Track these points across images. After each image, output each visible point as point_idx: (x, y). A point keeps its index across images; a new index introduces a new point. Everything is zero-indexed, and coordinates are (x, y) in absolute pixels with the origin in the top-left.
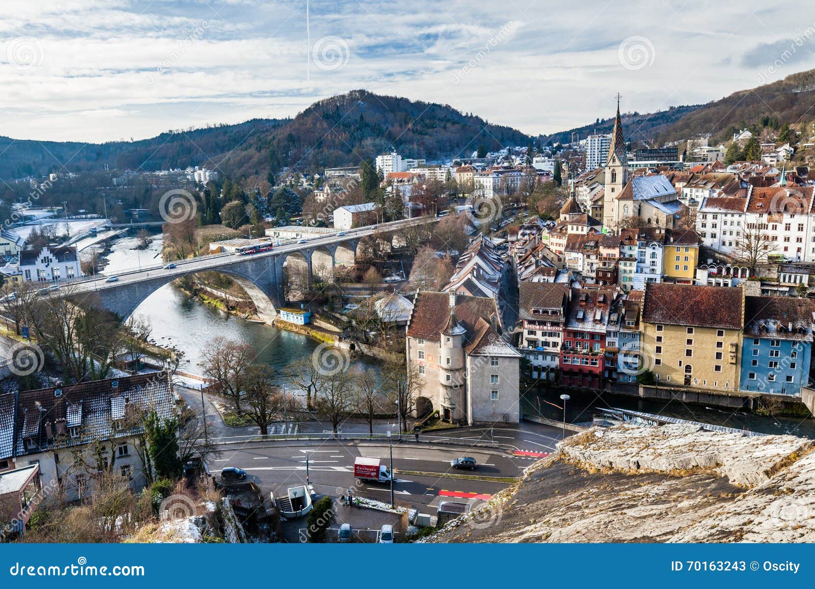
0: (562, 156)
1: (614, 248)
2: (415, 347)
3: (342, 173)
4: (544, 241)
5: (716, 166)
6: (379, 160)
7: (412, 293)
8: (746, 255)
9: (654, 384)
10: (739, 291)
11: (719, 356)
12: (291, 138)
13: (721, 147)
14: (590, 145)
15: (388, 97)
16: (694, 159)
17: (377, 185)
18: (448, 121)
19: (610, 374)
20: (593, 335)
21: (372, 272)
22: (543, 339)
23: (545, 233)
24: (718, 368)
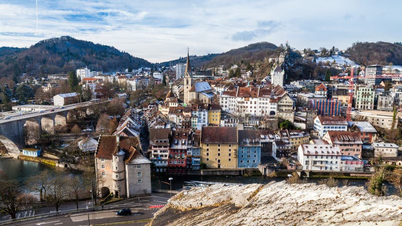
0: (166, 73)
1: (189, 112)
2: (100, 163)
3: (58, 77)
4: (159, 110)
5: (226, 78)
6: (78, 72)
7: (97, 137)
8: (238, 114)
9: (206, 169)
10: (236, 128)
11: (230, 155)
12: (27, 58)
13: (227, 71)
14: (177, 68)
15: (82, 41)
16: (218, 76)
17: (77, 84)
18: (114, 54)
19: (189, 167)
20: (181, 150)
21: (76, 127)
22: (160, 154)
23: (160, 106)
24: (230, 160)
